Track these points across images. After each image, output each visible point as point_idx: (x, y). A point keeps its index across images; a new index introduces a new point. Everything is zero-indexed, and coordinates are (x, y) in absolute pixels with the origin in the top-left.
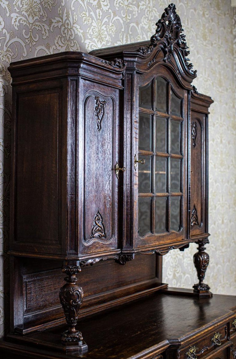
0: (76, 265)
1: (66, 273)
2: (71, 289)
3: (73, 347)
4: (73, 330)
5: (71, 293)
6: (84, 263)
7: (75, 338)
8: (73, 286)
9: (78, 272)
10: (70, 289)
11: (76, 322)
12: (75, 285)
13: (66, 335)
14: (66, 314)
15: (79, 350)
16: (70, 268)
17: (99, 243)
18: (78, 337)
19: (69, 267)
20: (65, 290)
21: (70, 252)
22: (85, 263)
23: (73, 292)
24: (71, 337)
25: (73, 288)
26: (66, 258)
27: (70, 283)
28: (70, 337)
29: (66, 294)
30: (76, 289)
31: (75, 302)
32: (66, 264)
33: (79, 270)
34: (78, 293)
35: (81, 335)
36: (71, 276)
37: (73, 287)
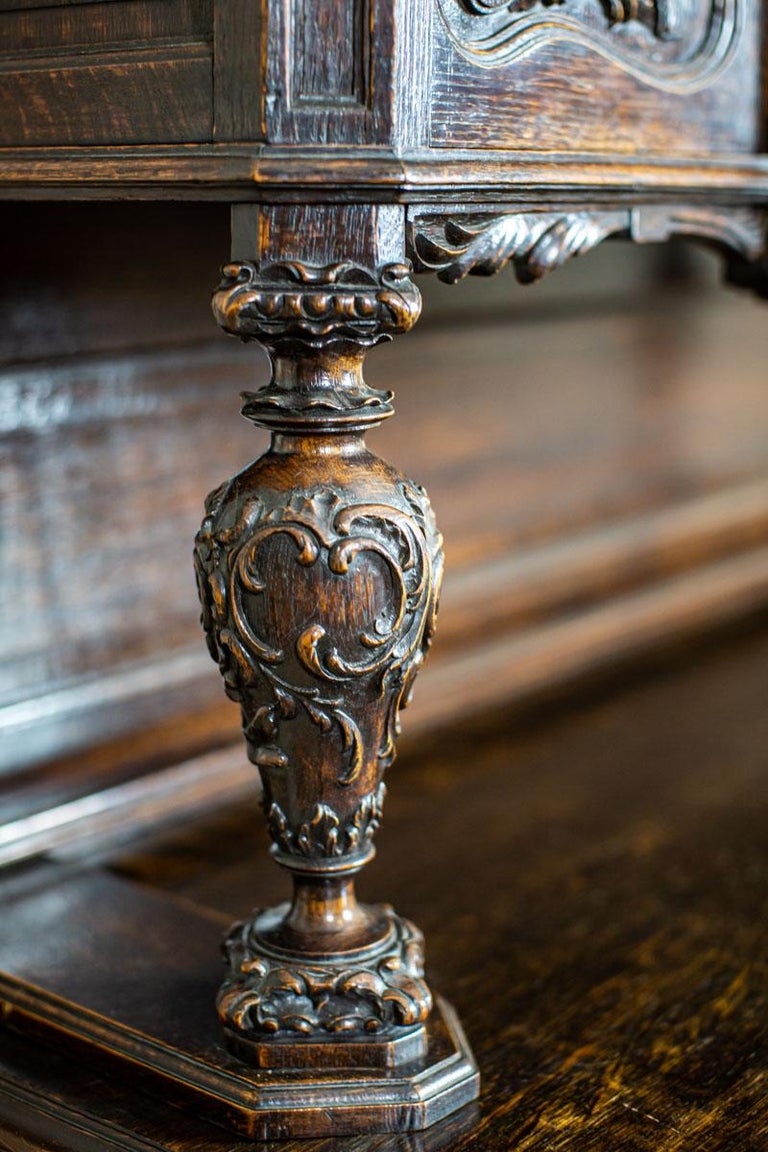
0: (368, 256)
1: (264, 338)
2: (310, 509)
3: (333, 1091)
4: (338, 915)
5: (311, 550)
6: (456, 238)
7: (346, 995)
8: (337, 472)
9: (389, 321)
10: (303, 505)
11: (363, 836)
12: (361, 471)
13: (262, 968)
14: (262, 756)
15: (389, 1118)
16: (300, 282)
17: (606, 64)
18: (379, 987)
19: (290, 276)
20: (250, 519)
21: (308, 111)
22: (469, 238)
23: (331, 539)
24: (310, 992)
25: (332, 500)
26: (260, 165)
27: (306, 448)
28: (298, 985)
29: (260, 560)
30: (361, 514)
31: (358, 647)
32: (264, 241)
33: (395, 301)
34: (391, 551)
35: (414, 972)
36: (320, 368)
37: (337, 483)
